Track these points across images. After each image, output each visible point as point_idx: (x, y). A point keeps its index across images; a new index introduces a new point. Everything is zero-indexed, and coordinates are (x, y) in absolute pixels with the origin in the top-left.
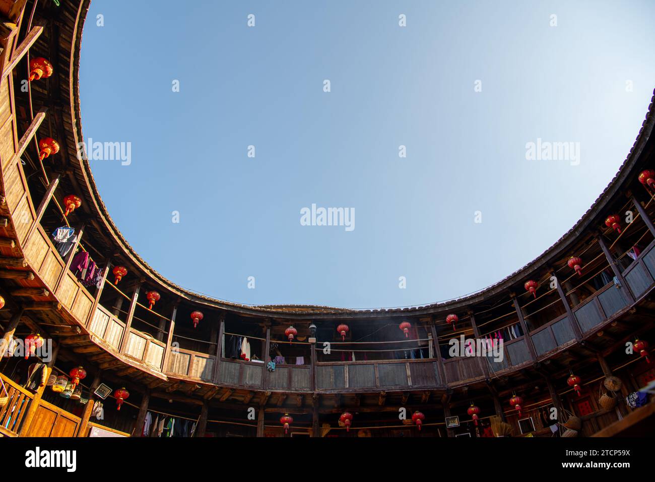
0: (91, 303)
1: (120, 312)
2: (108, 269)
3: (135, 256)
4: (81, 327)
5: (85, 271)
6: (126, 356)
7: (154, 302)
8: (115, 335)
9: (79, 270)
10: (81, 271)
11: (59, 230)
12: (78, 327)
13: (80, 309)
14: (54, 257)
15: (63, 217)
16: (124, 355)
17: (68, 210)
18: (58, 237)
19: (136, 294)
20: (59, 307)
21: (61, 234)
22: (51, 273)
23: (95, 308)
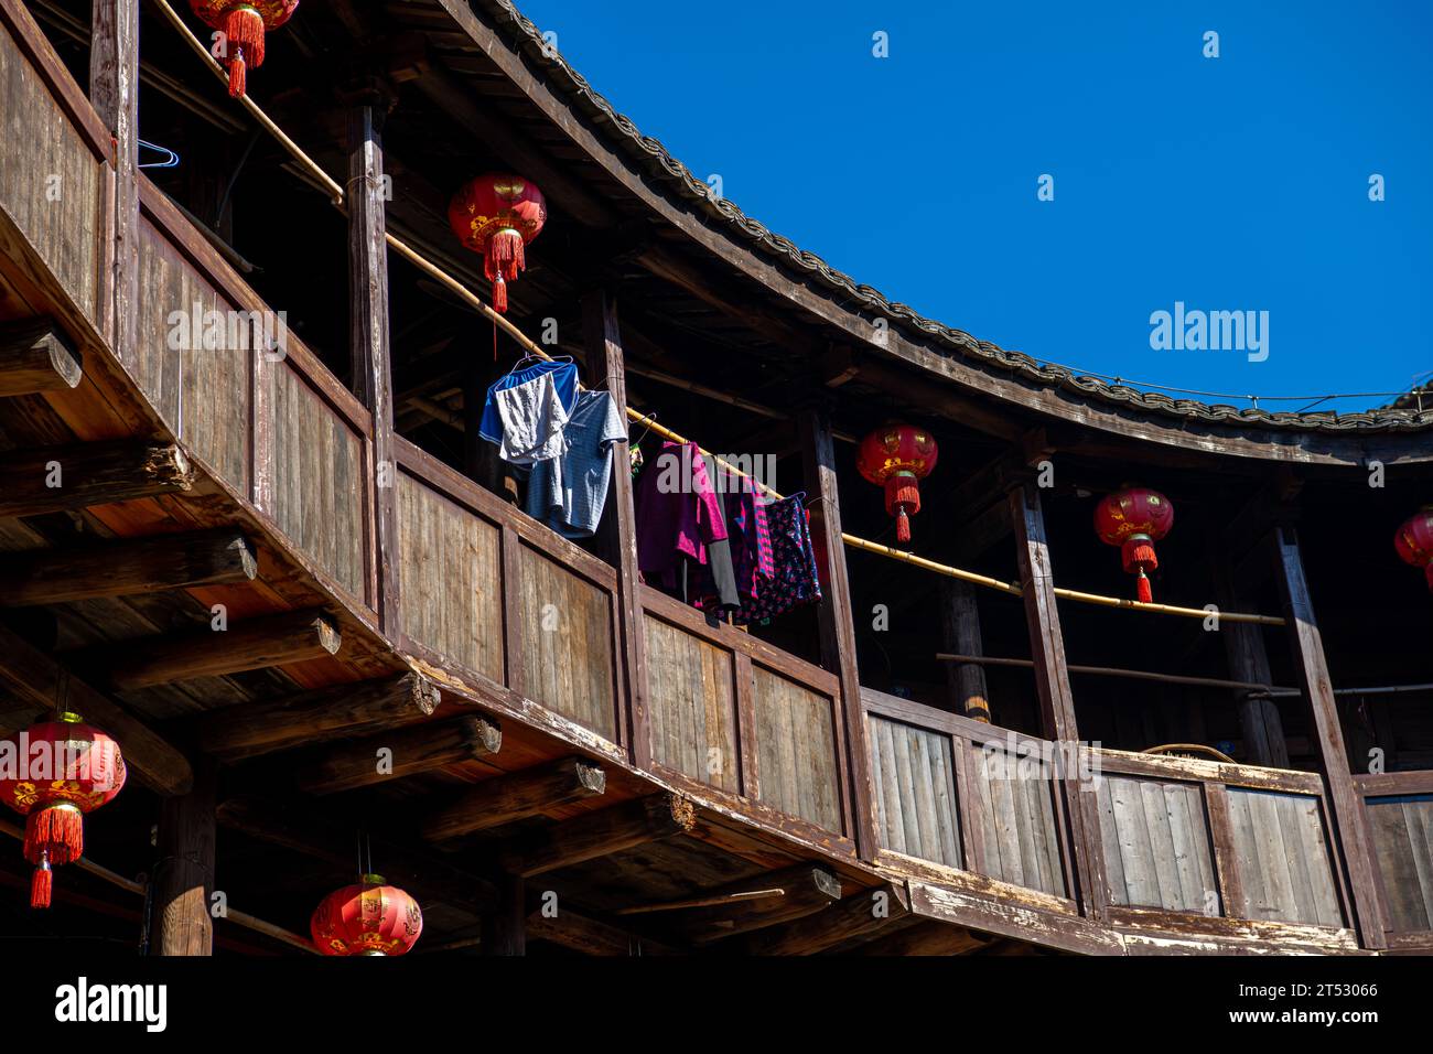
0: (822, 703)
1: (986, 667)
2: (827, 475)
3: (940, 345)
4: (831, 867)
5: (722, 555)
6: (1126, 916)
7: (1147, 553)
8: (1020, 824)
9: (693, 562)
10: (702, 560)
11: (500, 396)
12: (817, 873)
13: (788, 766)
14: (544, 565)
15: (488, 322)
16: (1113, 916)
17: (494, 273)
18: (517, 442)
19: (1032, 545)
20: (685, 818)
21: (520, 420)
22: (565, 658)
23: (858, 716)
